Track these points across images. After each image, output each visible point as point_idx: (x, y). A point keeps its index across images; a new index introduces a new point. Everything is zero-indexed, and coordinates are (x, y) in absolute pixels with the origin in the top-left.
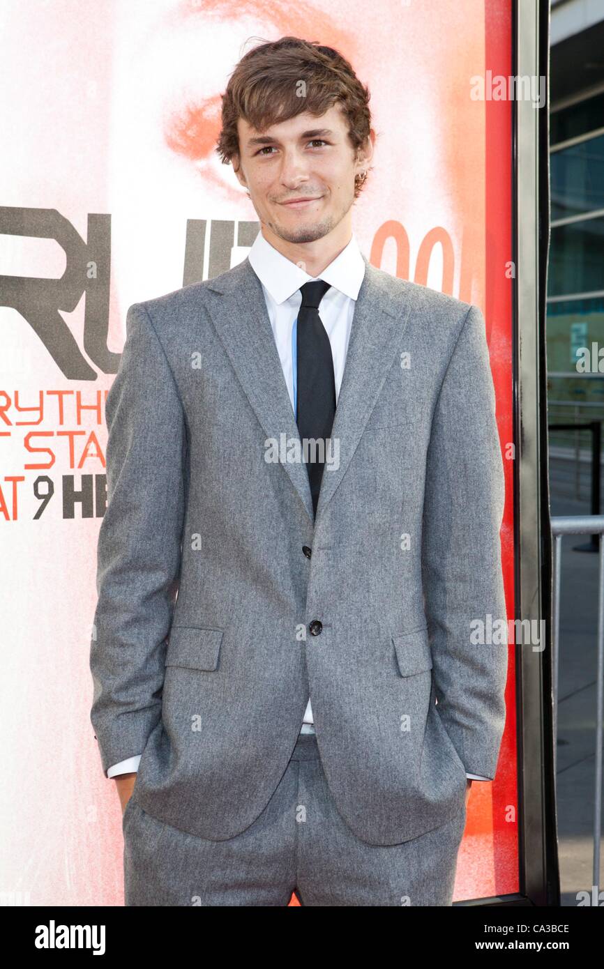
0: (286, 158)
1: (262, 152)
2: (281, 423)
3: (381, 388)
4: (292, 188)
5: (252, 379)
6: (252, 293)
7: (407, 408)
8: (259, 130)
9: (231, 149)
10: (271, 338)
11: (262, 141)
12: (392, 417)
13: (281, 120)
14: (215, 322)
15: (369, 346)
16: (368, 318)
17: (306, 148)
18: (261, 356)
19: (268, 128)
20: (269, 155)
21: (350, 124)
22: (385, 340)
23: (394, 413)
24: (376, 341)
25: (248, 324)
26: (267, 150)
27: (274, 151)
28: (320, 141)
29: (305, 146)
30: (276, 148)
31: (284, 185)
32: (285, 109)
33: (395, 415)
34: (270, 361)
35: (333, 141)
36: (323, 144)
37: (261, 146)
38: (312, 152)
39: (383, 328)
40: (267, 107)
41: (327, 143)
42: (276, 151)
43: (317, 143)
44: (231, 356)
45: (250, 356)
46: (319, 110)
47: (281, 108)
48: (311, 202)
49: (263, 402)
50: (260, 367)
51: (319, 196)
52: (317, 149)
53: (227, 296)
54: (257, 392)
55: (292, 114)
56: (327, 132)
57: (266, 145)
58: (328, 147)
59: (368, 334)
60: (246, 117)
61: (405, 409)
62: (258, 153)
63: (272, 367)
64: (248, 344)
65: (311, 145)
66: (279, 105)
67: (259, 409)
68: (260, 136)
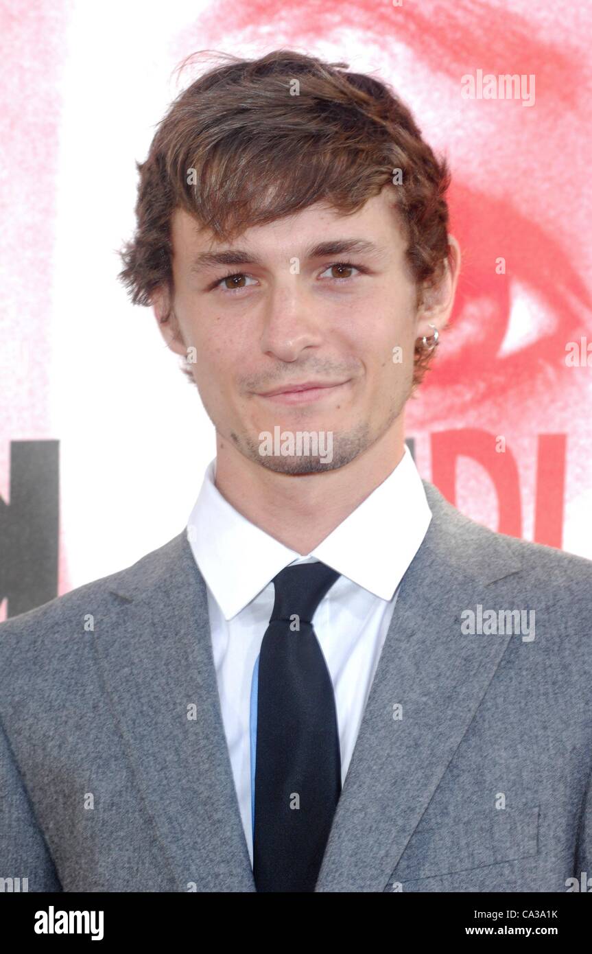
0: (277, 297)
1: (223, 285)
2: (217, 876)
3: (433, 788)
4: (288, 361)
5: (165, 782)
6: (182, 596)
7: (496, 828)
8: (219, 235)
9: (156, 275)
10: (208, 692)
11: (227, 259)
12: (460, 850)
13: (269, 217)
14: (105, 664)
15: (414, 696)
16: (419, 635)
17: (318, 279)
18: (186, 732)
19: (240, 233)
20: (239, 292)
21: (412, 232)
22: (454, 684)
23: (463, 842)
24: (432, 686)
25: (167, 665)
26: (235, 281)
27: (248, 282)
28: (349, 266)
29: (315, 274)
30: (255, 276)
31: (269, 353)
32: (277, 196)
33: (468, 845)
34: (203, 742)
35: (373, 266)
36: (354, 272)
37: (224, 270)
38: (331, 289)
39: (450, 656)
40: (241, 189)
41: (363, 270)
42: (254, 282)
43: (342, 270)
44: (127, 736)
45: (166, 733)
46: (350, 200)
47: (272, 191)
48: (323, 391)
49: (183, 832)
50: (183, 756)
51: (342, 379)
52: (340, 282)
53: (136, 606)
54: (172, 810)
55: (293, 205)
56: (364, 247)
57: (234, 269)
58: (365, 279)
59: (413, 671)
60: (195, 210)
61: (490, 830)
62: (215, 285)
63: (205, 756)
64: (163, 709)
65: (329, 273)
66: (266, 187)
67: (174, 847)
68: (224, 248)
